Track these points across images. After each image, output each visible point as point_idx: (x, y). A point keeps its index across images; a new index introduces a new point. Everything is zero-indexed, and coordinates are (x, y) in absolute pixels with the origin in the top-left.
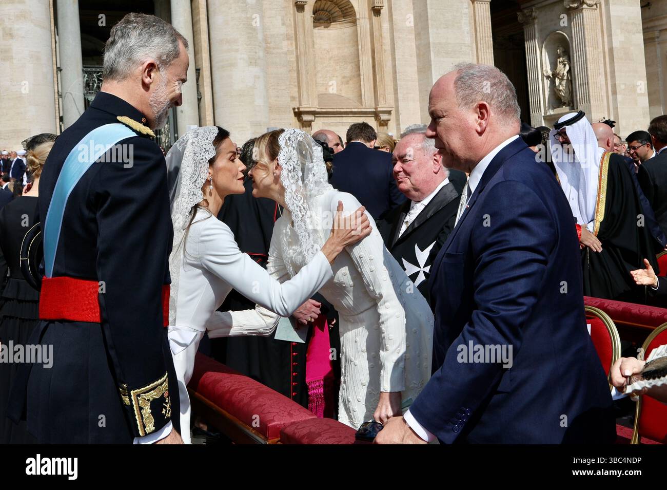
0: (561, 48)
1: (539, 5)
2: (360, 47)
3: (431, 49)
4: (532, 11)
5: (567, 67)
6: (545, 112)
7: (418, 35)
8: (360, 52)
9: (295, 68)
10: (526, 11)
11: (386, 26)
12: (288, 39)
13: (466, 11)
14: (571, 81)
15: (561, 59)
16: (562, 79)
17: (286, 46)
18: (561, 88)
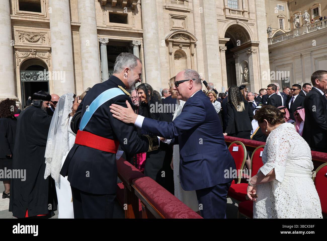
0: (246, 65)
1: (239, 53)
2: (188, 65)
3: (208, 66)
4: (237, 55)
5: (247, 71)
6: (241, 84)
7: (204, 62)
8: (188, 67)
9: (169, 71)
10: (236, 55)
11: (195, 59)
12: (167, 63)
13: (218, 55)
14: (248, 75)
15: (246, 68)
16: (246, 74)
17: (167, 65)
18: (246, 77)
